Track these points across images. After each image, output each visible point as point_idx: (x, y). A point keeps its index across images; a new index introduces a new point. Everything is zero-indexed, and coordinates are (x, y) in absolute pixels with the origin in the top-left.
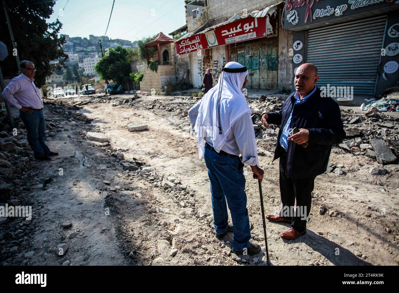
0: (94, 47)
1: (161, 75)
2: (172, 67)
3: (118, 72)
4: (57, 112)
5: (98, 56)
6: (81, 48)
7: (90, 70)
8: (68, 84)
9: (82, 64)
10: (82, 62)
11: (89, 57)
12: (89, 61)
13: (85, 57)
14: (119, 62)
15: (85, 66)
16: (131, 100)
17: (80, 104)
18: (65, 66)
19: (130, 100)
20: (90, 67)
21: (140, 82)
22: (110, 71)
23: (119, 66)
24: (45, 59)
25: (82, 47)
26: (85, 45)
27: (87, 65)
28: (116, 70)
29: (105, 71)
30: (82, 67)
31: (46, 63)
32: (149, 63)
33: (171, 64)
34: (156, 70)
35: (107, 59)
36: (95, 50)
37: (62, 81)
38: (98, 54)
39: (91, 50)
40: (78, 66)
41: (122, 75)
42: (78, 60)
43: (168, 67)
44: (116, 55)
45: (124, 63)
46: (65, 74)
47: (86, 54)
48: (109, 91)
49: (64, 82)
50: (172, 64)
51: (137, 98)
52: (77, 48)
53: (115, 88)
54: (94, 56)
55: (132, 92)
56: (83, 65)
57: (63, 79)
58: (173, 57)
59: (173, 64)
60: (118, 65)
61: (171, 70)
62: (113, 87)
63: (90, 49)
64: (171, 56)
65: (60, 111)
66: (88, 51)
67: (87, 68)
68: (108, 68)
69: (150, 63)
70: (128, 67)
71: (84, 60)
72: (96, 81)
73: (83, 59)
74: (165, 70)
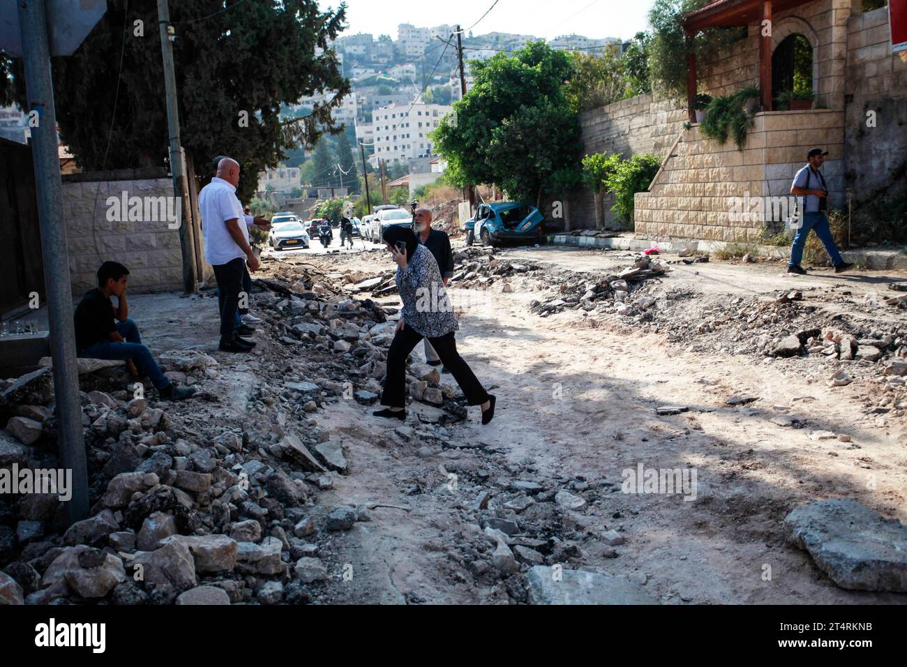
0: (410, 67)
1: (769, 162)
2: (827, 119)
3: (527, 152)
4: (297, 334)
5: (423, 99)
6: (370, 73)
7: (392, 149)
8: (317, 197)
9: (368, 128)
10: (369, 120)
11: (390, 102)
12: (390, 117)
13: (377, 103)
14: (534, 110)
15: (376, 135)
16: (624, 284)
17: (378, 286)
18: (335, 126)
19: (613, 284)
20: (391, 138)
21: (639, 198)
22: (496, 147)
23: (534, 128)
24: (265, 99)
25: (371, 67)
26: (381, 60)
27: (383, 130)
28: (520, 142)
29: (474, 147)
30: (366, 137)
31: (266, 113)
32: (696, 103)
33: (822, 105)
34: (741, 139)
35: (484, 99)
36: (413, 77)
37: (299, 187)
38: (424, 90)
39: (400, 75)
40: (354, 134)
41: (542, 164)
42: (355, 113)
43: (805, 119)
44: (523, 80)
45: (555, 110)
46: (310, 162)
47: (384, 92)
48: (483, 229)
49: (305, 192)
50: (831, 102)
51: (650, 276)
52: (355, 71)
53: (511, 218)
54: (410, 97)
55: (591, 240)
56: (371, 132)
57: (302, 183)
58: (835, 67)
59: (836, 103)
60: (533, 122)
61: (821, 133)
62: (502, 214)
63: (396, 73)
64: (824, 65)
65: (312, 334)
66: (391, 83)
67: (383, 140)
68: (490, 134)
69: (702, 107)
70: (571, 131)
71: (375, 114)
72: (411, 190)
73: (371, 109)
74: (788, 137)
